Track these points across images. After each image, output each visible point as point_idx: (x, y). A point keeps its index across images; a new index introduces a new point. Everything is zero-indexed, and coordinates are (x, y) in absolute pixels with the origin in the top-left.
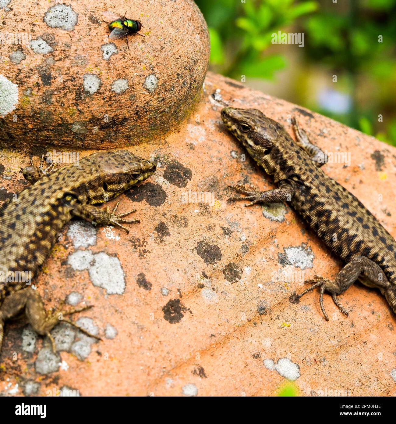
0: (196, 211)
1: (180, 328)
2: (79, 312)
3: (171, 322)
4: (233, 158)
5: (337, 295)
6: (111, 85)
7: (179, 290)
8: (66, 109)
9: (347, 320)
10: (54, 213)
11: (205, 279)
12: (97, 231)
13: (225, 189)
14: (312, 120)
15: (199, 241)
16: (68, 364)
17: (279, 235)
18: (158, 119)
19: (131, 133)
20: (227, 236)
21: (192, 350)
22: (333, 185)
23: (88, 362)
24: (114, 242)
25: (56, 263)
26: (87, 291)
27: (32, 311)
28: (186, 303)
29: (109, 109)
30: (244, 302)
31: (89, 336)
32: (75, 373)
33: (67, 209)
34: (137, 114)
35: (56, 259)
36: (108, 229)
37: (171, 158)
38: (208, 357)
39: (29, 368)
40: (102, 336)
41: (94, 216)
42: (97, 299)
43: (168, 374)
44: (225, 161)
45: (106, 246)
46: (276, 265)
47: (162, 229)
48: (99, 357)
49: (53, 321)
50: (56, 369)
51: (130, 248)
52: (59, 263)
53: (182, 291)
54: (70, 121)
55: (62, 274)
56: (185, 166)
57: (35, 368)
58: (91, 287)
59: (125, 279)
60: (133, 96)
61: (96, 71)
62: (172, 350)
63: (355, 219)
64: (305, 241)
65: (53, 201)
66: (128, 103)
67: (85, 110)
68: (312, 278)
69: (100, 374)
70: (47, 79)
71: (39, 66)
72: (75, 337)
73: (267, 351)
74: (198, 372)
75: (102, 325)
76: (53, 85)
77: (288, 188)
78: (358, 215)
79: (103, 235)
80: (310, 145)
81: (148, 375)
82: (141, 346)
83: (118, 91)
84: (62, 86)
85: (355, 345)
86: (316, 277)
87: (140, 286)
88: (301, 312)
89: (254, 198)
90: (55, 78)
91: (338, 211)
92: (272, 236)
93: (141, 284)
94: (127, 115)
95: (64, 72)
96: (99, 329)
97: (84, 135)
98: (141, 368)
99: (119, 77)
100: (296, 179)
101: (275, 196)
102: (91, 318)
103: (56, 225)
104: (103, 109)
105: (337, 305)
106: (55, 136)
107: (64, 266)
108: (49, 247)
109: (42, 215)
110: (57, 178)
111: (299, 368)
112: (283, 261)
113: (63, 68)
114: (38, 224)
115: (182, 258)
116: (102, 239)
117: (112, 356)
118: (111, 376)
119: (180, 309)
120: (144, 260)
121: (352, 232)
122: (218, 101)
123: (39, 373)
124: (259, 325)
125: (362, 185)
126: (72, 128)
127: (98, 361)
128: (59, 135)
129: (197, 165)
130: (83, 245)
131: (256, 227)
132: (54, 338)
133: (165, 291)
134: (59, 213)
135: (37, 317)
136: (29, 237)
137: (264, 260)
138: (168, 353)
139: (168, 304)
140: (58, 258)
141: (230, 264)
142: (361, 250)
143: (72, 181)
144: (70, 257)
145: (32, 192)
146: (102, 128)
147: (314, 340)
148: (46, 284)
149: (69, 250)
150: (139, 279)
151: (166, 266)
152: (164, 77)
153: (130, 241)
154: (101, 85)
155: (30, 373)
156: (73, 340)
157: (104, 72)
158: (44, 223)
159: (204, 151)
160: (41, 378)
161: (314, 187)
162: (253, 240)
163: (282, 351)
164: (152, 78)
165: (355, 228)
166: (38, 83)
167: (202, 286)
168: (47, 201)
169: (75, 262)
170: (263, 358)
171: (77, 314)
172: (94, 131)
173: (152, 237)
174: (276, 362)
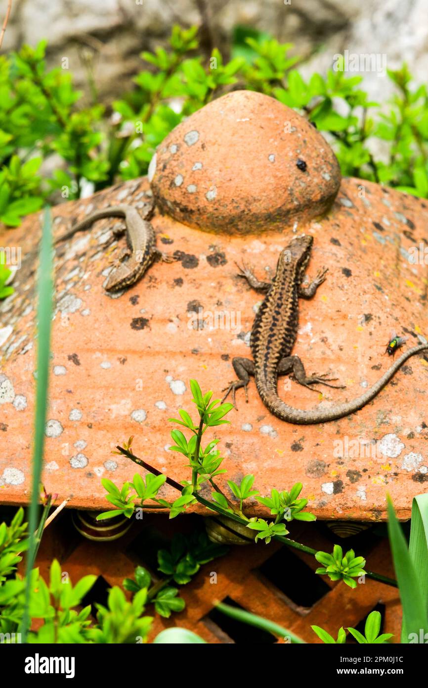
0: (212, 284)
1: (135, 333)
3: (132, 328)
6: (187, 186)
7: (152, 315)
11: (177, 319)
15: (196, 299)
19: (199, 222)
20: (216, 306)
21: (128, 347)
28: (152, 324)
29: (184, 200)
34: (199, 210)
37: (224, 250)
38: (136, 356)
42: (96, 293)
43: (101, 351)
44: (258, 269)
46: (234, 336)
47: (179, 282)
48: (66, 321)
53: (155, 316)
56: (227, 258)
59: (124, 292)
60: (197, 198)
61: (184, 174)
62: (116, 341)
66: (194, 201)
67: (172, 194)
70: (165, 168)
71: (167, 159)
73: (176, 372)
74: (121, 360)
75: (85, 306)
76: (165, 172)
81: (86, 344)
82: (97, 329)
83: (190, 191)
84: (168, 175)
87: (130, 301)
88: (222, 366)
92: (247, 321)
93: (132, 300)
94: (193, 209)
95: (172, 168)
96: (81, 307)
97: (174, 211)
98: (85, 338)
99: (193, 183)
102: (83, 301)
111: (186, 390)
112: (241, 336)
113: (173, 165)
115: (174, 302)
117: (74, 324)
119: (146, 325)
124: (187, 358)
133: (143, 311)
138: (111, 340)
139: (139, 318)
146: (181, 211)
151: (159, 300)
152: (221, 196)
154: (182, 183)
157: (188, 177)
163: (185, 378)
166: (161, 169)
167: (171, 321)
170: (169, 374)
172: (178, 211)
173: (167, 283)
174: (174, 379)
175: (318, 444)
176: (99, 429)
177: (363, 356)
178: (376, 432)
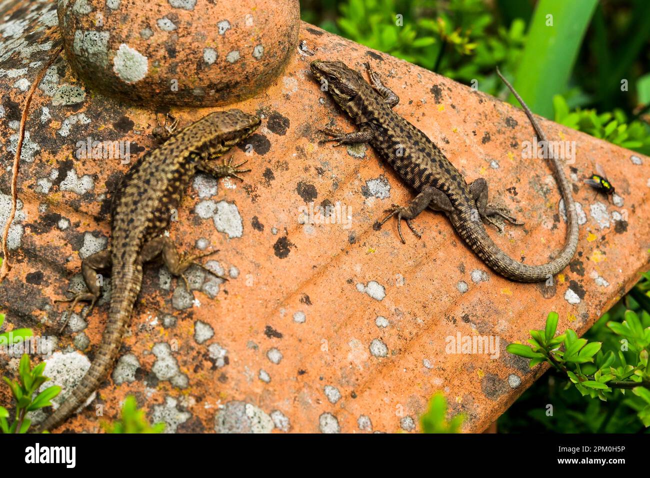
0: (294, 155)
1: (288, 262)
2: (207, 255)
3: (281, 258)
4: (321, 104)
5: (411, 219)
6: (226, 56)
7: (285, 229)
8: (189, 77)
9: (420, 241)
10: (182, 171)
12: (217, 182)
13: (316, 133)
14: (382, 62)
15: (298, 182)
16: (200, 302)
17: (361, 170)
18: (263, 79)
19: (241, 93)
20: (320, 176)
21: (299, 281)
22: (406, 125)
23: (217, 300)
24: (231, 190)
25: (185, 212)
26: (213, 237)
27: (168, 257)
28: (292, 239)
29: (224, 76)
30: (337, 233)
31: (217, 277)
32: (206, 309)
33: (192, 165)
34: (246, 78)
35: (184, 208)
36: (226, 179)
37: (272, 109)
38: (311, 286)
39: (166, 304)
40: (227, 276)
41: (216, 172)
42: (221, 243)
43: (281, 305)
44: (315, 107)
45: (225, 195)
46: (361, 197)
47: (268, 174)
48: (226, 296)
49: (186, 264)
50: (190, 306)
51: (245, 194)
52: (188, 212)
53: (288, 229)
54: (191, 86)
55: (191, 222)
56: (283, 116)
57: (172, 304)
58: (216, 233)
59: (242, 223)
60: (244, 64)
61: (213, 45)
62: (284, 282)
63: (425, 154)
64: (382, 173)
65: (181, 159)
66: (240, 70)
67: (205, 77)
68: (390, 207)
69: (228, 311)
70: (172, 52)
71: (165, 42)
72: (205, 278)
73: (358, 276)
74: (305, 300)
75: (227, 266)
76: (178, 57)
77: (369, 131)
78: (427, 151)
79: (222, 184)
80: (383, 88)
81: (266, 307)
82: (259, 282)
83: (232, 61)
84: (185, 59)
85: (428, 263)
86: (393, 206)
87: (254, 229)
88: (383, 238)
89: (341, 140)
90: (179, 52)
91: (411, 148)
92: (356, 172)
93: (255, 226)
94: (239, 80)
95: (187, 47)
96: (224, 270)
97: (203, 97)
98: (260, 302)
99: (232, 49)
100: (375, 122)
101: (359, 138)
102: (218, 261)
103: (184, 180)
104: (219, 76)
105: (412, 229)
106: (178, 98)
107: (192, 215)
108: (179, 199)
109: (173, 172)
110: (183, 139)
111: (384, 289)
112: (366, 193)
113: (186, 43)
114: (169, 180)
115: (285, 199)
116: (222, 189)
117: (237, 293)
118: (236, 312)
119: (287, 245)
120: (256, 204)
121: (422, 167)
122: (305, 52)
123: (176, 309)
124: (350, 253)
125: (424, 117)
126: (193, 92)
127: (226, 299)
128: (182, 98)
129: (293, 114)
130: (207, 195)
131: (343, 165)
132: (187, 278)
133: (275, 231)
134: (186, 170)
135: (173, 261)
136: (162, 191)
137: (351, 194)
138: (280, 286)
139: (277, 242)
140: (186, 207)
141: (324, 201)
142: (430, 181)
143: (195, 141)
144: (196, 206)
145: (163, 151)
146: (217, 91)
147: (395, 262)
148: (177, 230)
149: (196, 200)
150: (253, 222)
151: (273, 208)
152: (269, 45)
153: (244, 188)
154: (218, 57)
155: (167, 308)
156: (203, 280)
157: (220, 46)
158: (175, 180)
159: (298, 100)
160: (178, 312)
161: (390, 129)
162: (341, 177)
163: (370, 275)
164: (260, 48)
165: (425, 163)
166: (165, 56)
168: (176, 160)
169: (202, 211)
170: (355, 283)
171: (205, 258)
172: (211, 94)
173: (261, 182)
174: (366, 285)
175: (523, 258)
176: (362, 392)
177: (467, 135)
178: (551, 207)
